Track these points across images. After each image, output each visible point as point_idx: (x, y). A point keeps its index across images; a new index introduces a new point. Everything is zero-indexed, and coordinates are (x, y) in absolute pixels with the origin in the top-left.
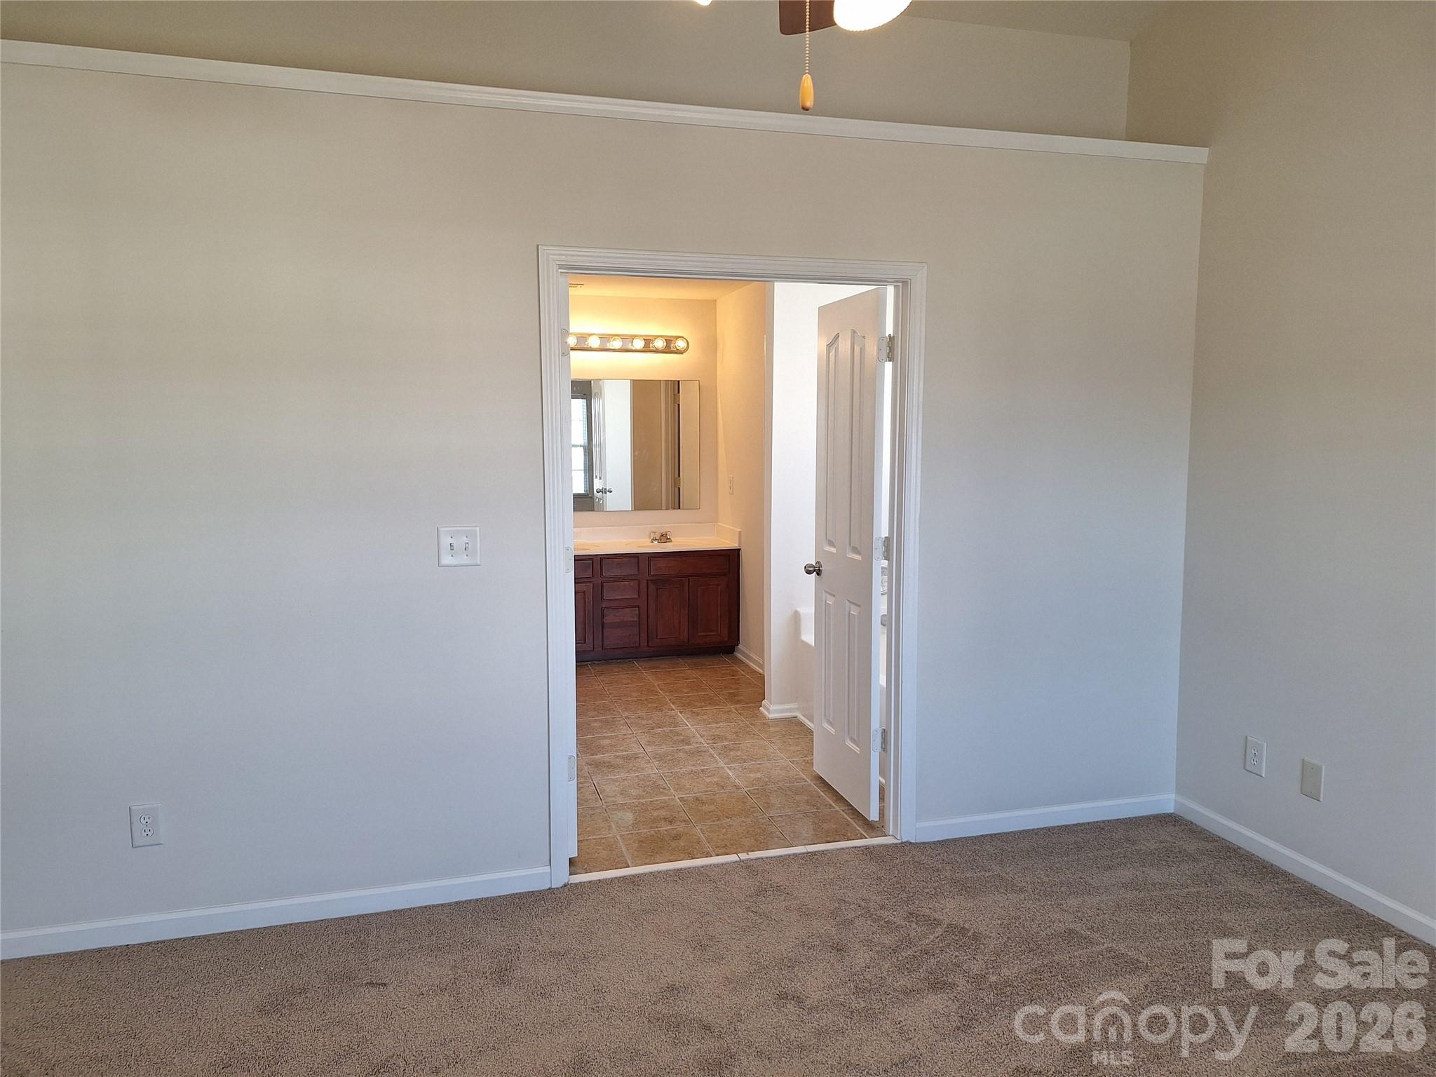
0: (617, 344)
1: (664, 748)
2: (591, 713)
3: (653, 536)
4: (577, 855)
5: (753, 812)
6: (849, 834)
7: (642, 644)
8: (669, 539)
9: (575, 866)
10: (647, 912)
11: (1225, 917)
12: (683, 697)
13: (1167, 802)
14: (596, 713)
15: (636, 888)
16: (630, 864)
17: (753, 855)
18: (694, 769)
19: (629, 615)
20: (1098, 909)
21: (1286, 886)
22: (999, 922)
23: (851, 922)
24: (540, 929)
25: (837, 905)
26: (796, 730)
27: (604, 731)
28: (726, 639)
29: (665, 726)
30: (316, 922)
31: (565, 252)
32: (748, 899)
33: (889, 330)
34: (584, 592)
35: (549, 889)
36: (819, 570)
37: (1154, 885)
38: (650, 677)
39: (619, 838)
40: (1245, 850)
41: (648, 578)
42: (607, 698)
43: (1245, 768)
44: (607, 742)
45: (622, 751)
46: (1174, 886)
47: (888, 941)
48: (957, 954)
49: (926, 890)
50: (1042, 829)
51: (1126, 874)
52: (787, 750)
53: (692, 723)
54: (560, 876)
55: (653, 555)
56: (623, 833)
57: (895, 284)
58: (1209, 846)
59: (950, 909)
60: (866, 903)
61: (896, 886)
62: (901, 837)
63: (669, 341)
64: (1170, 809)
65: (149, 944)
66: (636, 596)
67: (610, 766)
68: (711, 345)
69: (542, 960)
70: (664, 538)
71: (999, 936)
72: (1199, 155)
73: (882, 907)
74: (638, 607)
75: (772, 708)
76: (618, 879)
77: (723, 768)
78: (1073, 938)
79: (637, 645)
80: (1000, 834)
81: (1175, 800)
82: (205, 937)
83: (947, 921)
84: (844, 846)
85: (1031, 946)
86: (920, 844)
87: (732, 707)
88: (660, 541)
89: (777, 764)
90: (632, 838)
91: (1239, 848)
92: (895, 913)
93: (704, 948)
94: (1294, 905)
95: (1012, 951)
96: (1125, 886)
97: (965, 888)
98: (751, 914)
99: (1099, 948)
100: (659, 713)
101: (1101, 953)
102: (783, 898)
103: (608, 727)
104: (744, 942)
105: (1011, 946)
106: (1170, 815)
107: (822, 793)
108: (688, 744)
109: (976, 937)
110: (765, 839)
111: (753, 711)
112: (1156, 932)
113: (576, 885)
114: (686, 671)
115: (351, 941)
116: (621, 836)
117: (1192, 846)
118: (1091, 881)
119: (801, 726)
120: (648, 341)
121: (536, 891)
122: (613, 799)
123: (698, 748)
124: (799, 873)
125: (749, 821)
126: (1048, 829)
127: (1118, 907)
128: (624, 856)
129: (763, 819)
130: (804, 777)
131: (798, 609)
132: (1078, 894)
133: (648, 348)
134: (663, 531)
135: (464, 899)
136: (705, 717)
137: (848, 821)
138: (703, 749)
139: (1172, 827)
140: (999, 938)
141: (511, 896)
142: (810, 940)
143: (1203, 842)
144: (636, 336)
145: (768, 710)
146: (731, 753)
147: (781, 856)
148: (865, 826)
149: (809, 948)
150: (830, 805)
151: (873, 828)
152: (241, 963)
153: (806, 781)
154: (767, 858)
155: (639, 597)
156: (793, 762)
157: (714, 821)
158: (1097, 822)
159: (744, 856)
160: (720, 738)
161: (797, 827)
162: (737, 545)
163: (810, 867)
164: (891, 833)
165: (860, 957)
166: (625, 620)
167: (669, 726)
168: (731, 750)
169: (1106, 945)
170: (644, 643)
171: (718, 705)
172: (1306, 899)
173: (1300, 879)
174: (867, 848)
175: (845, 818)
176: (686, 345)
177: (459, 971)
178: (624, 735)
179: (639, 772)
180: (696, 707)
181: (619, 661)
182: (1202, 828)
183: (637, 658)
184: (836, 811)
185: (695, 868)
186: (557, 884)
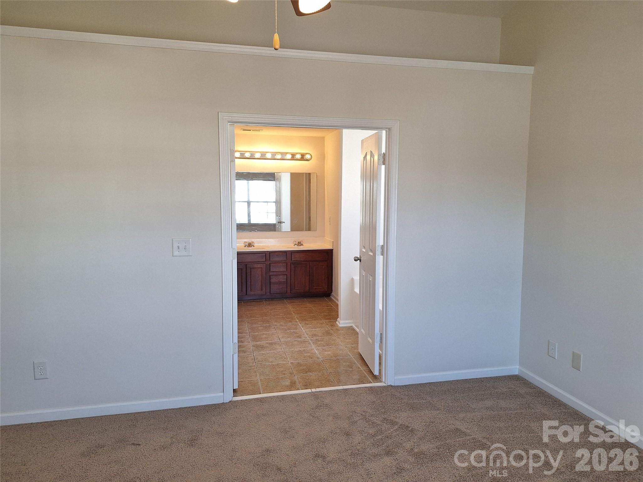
0: (279, 156)
1: (289, 339)
2: (259, 323)
3: (295, 243)
4: (237, 388)
5: (323, 370)
6: (364, 381)
7: (288, 292)
8: (302, 244)
9: (236, 393)
10: (264, 415)
11: (532, 425)
12: (303, 316)
13: (514, 369)
14: (262, 323)
15: (261, 404)
16: (262, 393)
17: (318, 390)
18: (300, 349)
19: (282, 279)
20: (472, 419)
21: (564, 411)
22: (425, 424)
23: (356, 422)
24: (214, 421)
25: (351, 414)
26: (351, 332)
27: (264, 331)
28: (326, 290)
29: (291, 329)
30: (116, 415)
31: (231, 115)
32: (311, 410)
33: (383, 151)
34: (262, 268)
35: (223, 403)
36: (360, 259)
37: (501, 408)
38: (290, 307)
39: (259, 381)
40: (548, 393)
41: (291, 262)
42: (268, 316)
43: (548, 355)
44: (264, 336)
45: (270, 340)
46: (511, 409)
47: (371, 431)
48: (402, 438)
49: (394, 408)
50: (454, 381)
51: (489, 403)
52: (345, 342)
53: (304, 328)
54: (228, 397)
55: (294, 252)
56: (262, 378)
57: (386, 130)
58: (531, 391)
59: (403, 417)
60: (365, 413)
61: (381, 406)
62: (388, 383)
63: (303, 155)
64: (516, 373)
65: (41, 423)
66: (285, 270)
67: (262, 347)
68: (322, 157)
69: (212, 436)
70: (300, 244)
71: (423, 430)
72: (529, 70)
73: (372, 415)
74: (286, 275)
75: (341, 322)
76: (255, 399)
77: (313, 349)
78: (458, 432)
79: (286, 292)
80: (434, 382)
81: (519, 369)
82: (66, 420)
83: (401, 423)
84: (361, 387)
85: (437, 435)
86: (396, 386)
87: (324, 321)
88: (298, 245)
89: (338, 348)
90: (265, 381)
91: (545, 392)
92: (377, 418)
93: (286, 432)
94: (566, 420)
95: (428, 438)
96: (487, 408)
97: (413, 408)
98: (311, 417)
99: (468, 438)
100: (290, 323)
101: (469, 440)
102: (327, 410)
103: (266, 329)
104: (305, 430)
105: (428, 435)
106: (516, 376)
107: (356, 362)
108: (300, 338)
109: (412, 431)
110: (325, 382)
111: (333, 323)
112: (498, 431)
113: (235, 401)
114: (307, 304)
115: (129, 424)
116: (261, 379)
117: (522, 391)
118: (472, 406)
119: (354, 331)
120: (293, 155)
121: (217, 404)
122: (261, 362)
123: (304, 339)
124: (337, 399)
125: (320, 374)
126: (457, 381)
127: (482, 418)
128: (260, 389)
129: (327, 373)
130: (350, 354)
131: (353, 277)
132: (464, 412)
133: (293, 158)
134: (299, 241)
135: (184, 407)
136: (311, 326)
137: (365, 375)
138: (306, 340)
139: (516, 381)
140: (423, 432)
141: (204, 406)
142: (336, 430)
143: (529, 389)
144: (287, 153)
145: (339, 323)
146: (319, 342)
147: (331, 391)
148: (373, 378)
149: (334, 434)
150: (359, 367)
151: (376, 378)
152: (79, 433)
153: (350, 356)
154: (324, 391)
155: (287, 270)
156: (346, 347)
157: (304, 374)
158: (481, 378)
159: (314, 390)
160: (315, 335)
161: (341, 377)
162: (332, 247)
163: (343, 396)
164: (383, 381)
165: (357, 438)
166: (280, 281)
167: (294, 329)
168: (319, 341)
169: (472, 436)
170: (289, 291)
171: (318, 320)
172: (572, 417)
173: (572, 407)
174: (371, 387)
175: (364, 374)
176: (310, 157)
177: (174, 440)
178: (273, 333)
179: (275, 350)
180: (307, 321)
181: (277, 299)
182: (530, 382)
183: (286, 298)
184: (361, 370)
185: (290, 395)
186: (226, 400)
